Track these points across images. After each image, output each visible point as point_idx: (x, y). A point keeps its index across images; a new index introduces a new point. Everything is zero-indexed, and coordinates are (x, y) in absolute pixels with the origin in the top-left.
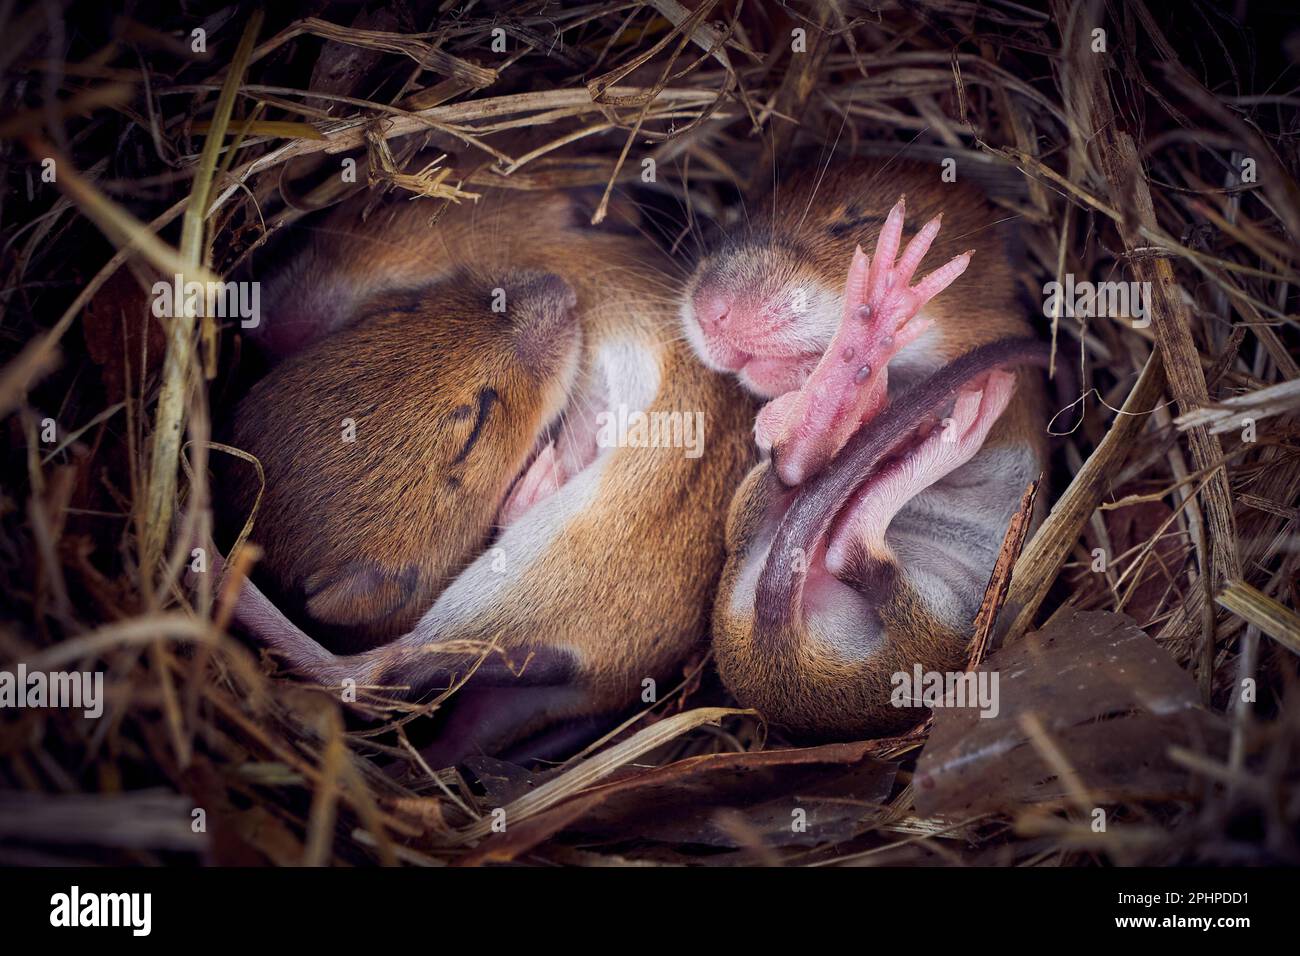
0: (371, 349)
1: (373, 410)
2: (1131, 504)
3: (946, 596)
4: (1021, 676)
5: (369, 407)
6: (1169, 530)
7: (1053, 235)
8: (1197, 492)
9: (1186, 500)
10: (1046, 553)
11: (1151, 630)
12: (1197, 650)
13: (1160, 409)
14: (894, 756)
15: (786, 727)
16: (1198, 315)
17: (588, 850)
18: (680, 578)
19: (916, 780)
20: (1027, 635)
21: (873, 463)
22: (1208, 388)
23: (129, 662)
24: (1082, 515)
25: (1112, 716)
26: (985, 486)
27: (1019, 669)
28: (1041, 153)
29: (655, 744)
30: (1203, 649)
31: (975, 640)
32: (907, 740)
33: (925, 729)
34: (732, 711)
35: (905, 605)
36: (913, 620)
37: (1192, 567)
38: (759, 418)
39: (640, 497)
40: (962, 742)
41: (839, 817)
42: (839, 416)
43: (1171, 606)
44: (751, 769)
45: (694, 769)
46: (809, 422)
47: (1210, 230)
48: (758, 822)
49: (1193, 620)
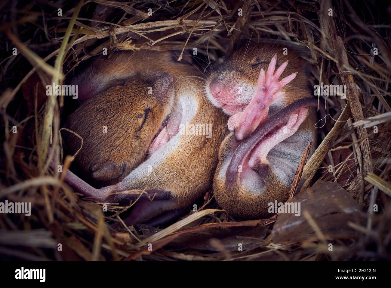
0: (111, 98)
1: (113, 116)
2: (339, 149)
3: (284, 176)
4: (305, 201)
5: (112, 116)
6: (351, 158)
7: (318, 67)
8: (360, 146)
9: (356, 148)
10: (313, 164)
11: (345, 188)
12: (359, 194)
13: (349, 120)
14: (267, 224)
15: (234, 214)
16: (361, 92)
17: (173, 251)
18: (204, 168)
19: (273, 232)
20: (307, 188)
21: (264, 135)
22: (363, 114)
23: (34, 191)
24: (325, 152)
25: (333, 213)
26: (297, 143)
27: (304, 199)
28: (315, 42)
29: (194, 220)
30: (361, 194)
31: (292, 190)
32: (270, 220)
33: (276, 216)
34: (218, 210)
35: (272, 178)
36: (274, 183)
37: (358, 169)
38: (229, 121)
39: (192, 144)
40: (287, 221)
41: (250, 243)
42: (255, 120)
43: (351, 181)
44: (223, 228)
45: (205, 227)
46: (246, 121)
47: (365, 67)
48: (225, 244)
49: (358, 185)
